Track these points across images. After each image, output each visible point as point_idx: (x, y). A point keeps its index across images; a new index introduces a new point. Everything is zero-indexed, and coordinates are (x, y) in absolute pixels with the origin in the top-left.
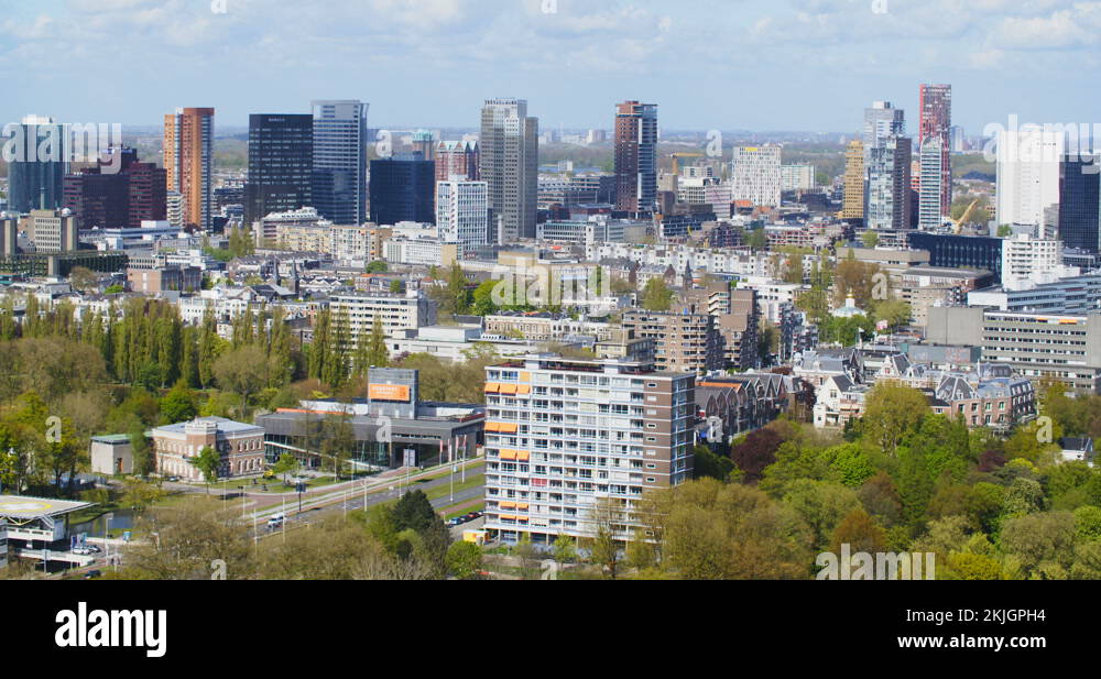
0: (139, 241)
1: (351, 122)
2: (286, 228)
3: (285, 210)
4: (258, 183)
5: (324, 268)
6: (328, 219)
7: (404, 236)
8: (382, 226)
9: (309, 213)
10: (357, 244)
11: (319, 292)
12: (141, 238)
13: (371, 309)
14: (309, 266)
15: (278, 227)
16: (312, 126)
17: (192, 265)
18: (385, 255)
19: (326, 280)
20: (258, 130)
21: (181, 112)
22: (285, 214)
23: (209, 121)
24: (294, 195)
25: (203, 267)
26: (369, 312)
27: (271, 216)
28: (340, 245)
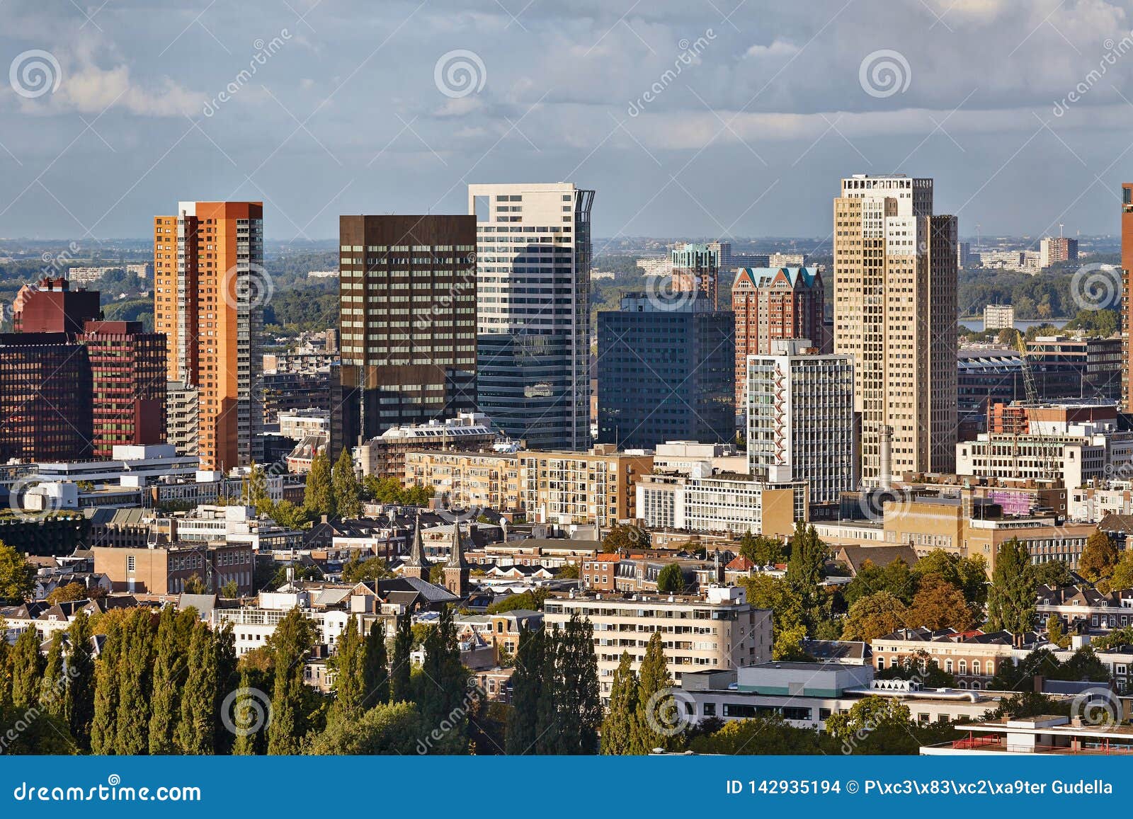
0: (111, 489)
1: (555, 230)
2: (426, 457)
3: (424, 420)
4: (360, 362)
5: (512, 543)
6: (515, 437)
7: (676, 474)
8: (628, 452)
9: (472, 426)
10: (579, 492)
11: (509, 592)
12: (116, 481)
13: (633, 627)
14: (479, 539)
15: (411, 456)
16: (473, 240)
17: (230, 538)
18: (640, 514)
19: (520, 568)
20: (359, 249)
21: (192, 212)
22: (423, 428)
23: (252, 231)
24: (441, 387)
25: (255, 542)
26: (627, 635)
27: (392, 434)
28: (543, 494)
